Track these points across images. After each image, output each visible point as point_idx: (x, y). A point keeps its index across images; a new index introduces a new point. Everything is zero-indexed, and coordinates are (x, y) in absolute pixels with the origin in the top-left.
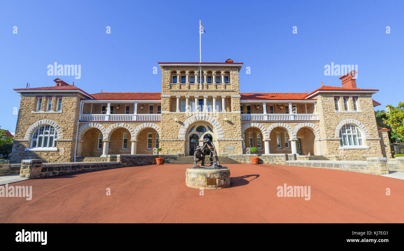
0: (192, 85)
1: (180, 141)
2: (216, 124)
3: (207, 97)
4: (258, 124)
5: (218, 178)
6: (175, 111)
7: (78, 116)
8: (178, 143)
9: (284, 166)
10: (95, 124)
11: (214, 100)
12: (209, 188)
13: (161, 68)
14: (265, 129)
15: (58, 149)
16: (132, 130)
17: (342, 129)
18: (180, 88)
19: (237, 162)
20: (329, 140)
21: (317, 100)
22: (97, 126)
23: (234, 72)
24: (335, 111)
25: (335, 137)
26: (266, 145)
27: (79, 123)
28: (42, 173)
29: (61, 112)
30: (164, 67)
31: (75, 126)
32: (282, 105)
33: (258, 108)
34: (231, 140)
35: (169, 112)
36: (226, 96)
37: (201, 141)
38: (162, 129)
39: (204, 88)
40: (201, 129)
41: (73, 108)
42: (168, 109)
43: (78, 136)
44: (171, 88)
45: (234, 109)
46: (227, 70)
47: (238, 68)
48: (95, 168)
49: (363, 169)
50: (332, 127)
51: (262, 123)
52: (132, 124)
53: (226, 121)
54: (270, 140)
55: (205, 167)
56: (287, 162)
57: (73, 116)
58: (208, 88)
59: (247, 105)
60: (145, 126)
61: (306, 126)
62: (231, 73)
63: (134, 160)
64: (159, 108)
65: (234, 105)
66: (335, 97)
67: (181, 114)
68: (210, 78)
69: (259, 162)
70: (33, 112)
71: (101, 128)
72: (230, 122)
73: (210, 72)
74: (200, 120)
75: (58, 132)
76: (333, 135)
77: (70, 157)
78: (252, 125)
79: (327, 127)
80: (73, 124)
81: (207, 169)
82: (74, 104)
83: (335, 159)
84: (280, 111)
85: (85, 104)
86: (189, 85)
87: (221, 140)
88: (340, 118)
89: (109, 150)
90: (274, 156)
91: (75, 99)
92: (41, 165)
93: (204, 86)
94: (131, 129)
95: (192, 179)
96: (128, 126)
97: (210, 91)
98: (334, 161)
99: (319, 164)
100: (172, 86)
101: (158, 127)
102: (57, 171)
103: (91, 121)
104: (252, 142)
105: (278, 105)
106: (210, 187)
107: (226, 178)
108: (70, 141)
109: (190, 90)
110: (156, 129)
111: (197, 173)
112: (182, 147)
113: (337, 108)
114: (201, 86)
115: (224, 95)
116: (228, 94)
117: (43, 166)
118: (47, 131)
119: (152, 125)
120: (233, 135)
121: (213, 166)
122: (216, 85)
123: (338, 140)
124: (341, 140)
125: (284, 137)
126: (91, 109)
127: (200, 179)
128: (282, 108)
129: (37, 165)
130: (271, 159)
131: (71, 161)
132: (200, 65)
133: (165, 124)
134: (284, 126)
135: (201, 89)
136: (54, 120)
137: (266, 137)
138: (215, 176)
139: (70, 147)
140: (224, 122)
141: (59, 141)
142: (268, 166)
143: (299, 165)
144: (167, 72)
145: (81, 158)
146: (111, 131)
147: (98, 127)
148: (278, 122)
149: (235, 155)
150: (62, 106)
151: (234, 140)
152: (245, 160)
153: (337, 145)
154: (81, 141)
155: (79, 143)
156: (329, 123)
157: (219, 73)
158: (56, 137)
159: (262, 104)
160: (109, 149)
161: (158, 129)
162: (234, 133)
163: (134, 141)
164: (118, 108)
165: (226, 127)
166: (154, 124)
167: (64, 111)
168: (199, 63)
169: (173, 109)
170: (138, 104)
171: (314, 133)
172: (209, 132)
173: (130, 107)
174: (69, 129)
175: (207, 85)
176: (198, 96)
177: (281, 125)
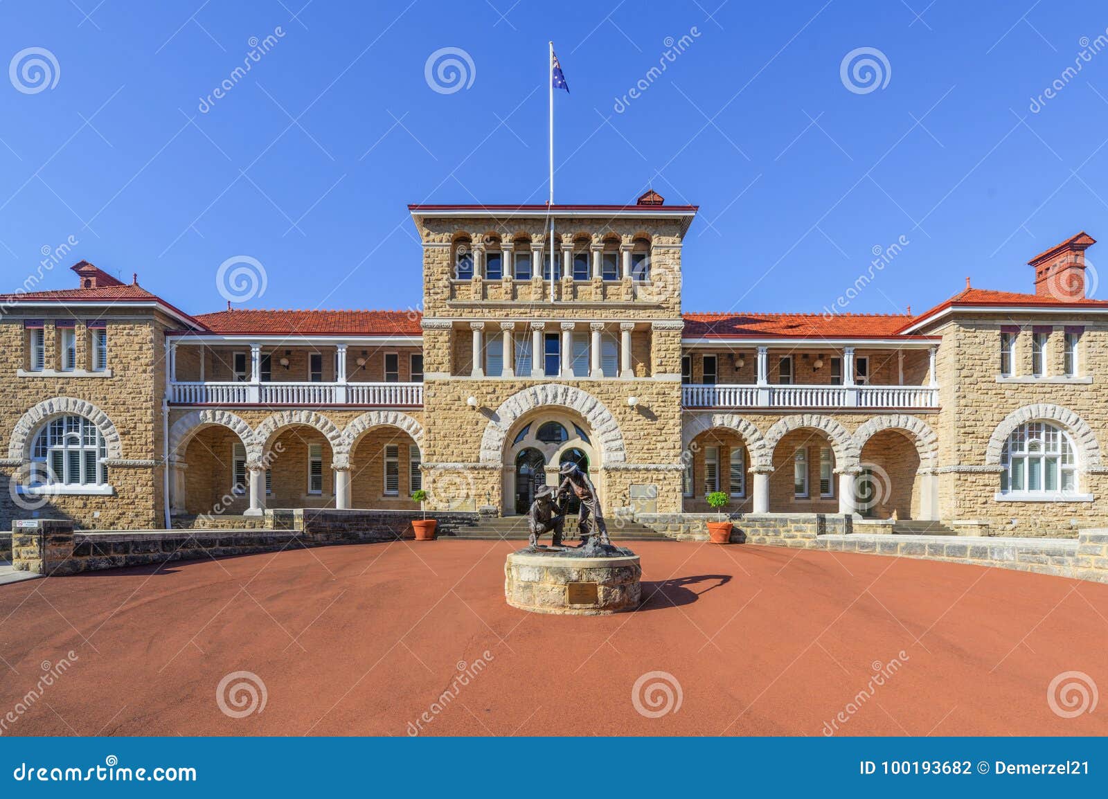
0: (525, 284)
1: (485, 468)
2: (600, 418)
3: (572, 326)
4: (736, 418)
5: (604, 584)
6: (469, 374)
7: (164, 389)
8: (481, 476)
9: (812, 551)
10: (218, 413)
11: (595, 336)
12: (575, 612)
13: (417, 224)
14: (757, 435)
15: (114, 489)
16: (334, 433)
17: (1014, 436)
18: (485, 296)
19: (662, 535)
20: (965, 472)
21: (940, 338)
22: (225, 420)
23: (666, 240)
24: (999, 378)
25: (987, 462)
26: (760, 486)
27: (167, 409)
28: (78, 559)
29: (107, 373)
30: (427, 222)
31: (157, 419)
32: (821, 357)
33: (741, 363)
34: (647, 470)
35: (447, 377)
36: (636, 324)
37: (552, 471)
38: (430, 432)
39: (564, 297)
40: (551, 433)
41: (143, 361)
42: (446, 366)
43: (169, 449)
44: (453, 296)
45: (661, 369)
46: (641, 231)
47: (680, 226)
48: (230, 548)
49: (1061, 563)
50: (980, 430)
51: (750, 413)
52: (334, 415)
53: (632, 408)
54: (772, 469)
55: (563, 549)
56: (821, 538)
57: (149, 387)
58: (575, 297)
59: (704, 355)
60: (374, 423)
61: (894, 424)
62: (654, 242)
63: (346, 526)
64: (417, 362)
65: (663, 354)
66: (1003, 328)
67: (488, 381)
68: (582, 261)
69: (733, 537)
70: (20, 373)
71: (238, 426)
72: (645, 411)
73: (583, 240)
74: (548, 403)
75: (108, 439)
76: (979, 458)
77: (152, 514)
78: (718, 421)
79: (962, 431)
80: (149, 412)
81: (571, 555)
82: (145, 347)
83: (978, 531)
84: (813, 376)
85: (180, 348)
86: (514, 285)
87: (616, 469)
88: (1011, 401)
89: (268, 494)
90: (781, 520)
91: (146, 332)
92: (71, 536)
93: (564, 290)
94: (332, 429)
95: (522, 584)
96: (322, 421)
97: (581, 307)
98: (973, 539)
99: (922, 546)
100: (456, 287)
101: (417, 425)
102: (120, 556)
103: (204, 402)
104: (714, 476)
105: (806, 356)
106: (578, 610)
107: (628, 583)
108: (146, 467)
109: (516, 302)
110: (409, 432)
111: (540, 567)
112: (493, 488)
113: (1004, 369)
114: (552, 289)
115: (628, 321)
116: (642, 316)
117: (77, 540)
118: (73, 433)
119: (396, 417)
120: (655, 451)
121: (589, 547)
122: (605, 287)
123: (995, 473)
124: (1004, 475)
125: (818, 462)
126: (199, 363)
127: (548, 586)
128: (819, 364)
129: (58, 535)
130: (771, 529)
131: (158, 527)
132: (548, 213)
133: (438, 416)
134: (822, 426)
135: (551, 299)
136: (90, 399)
137: (760, 459)
138: (593, 576)
139: (150, 483)
140: (628, 410)
141: (114, 466)
142: (759, 550)
143: (857, 550)
144: (437, 238)
145: (187, 518)
146: (268, 435)
147: (229, 422)
148: (803, 414)
149: (657, 515)
150: (108, 355)
151: (657, 470)
152: (689, 531)
153: (988, 488)
154: (181, 465)
155: (176, 472)
156: (972, 417)
157: (612, 241)
158: (103, 453)
159: (754, 351)
160: (269, 491)
161: (416, 432)
162: (659, 445)
163: (344, 469)
164: (284, 362)
165: (632, 428)
166: (401, 415)
167: (118, 371)
168: (544, 207)
169: (460, 365)
170: (347, 350)
171: (919, 450)
172: (576, 443)
173: (323, 359)
174: (141, 427)
175: (574, 287)
176: (543, 325)
177: (811, 421)
